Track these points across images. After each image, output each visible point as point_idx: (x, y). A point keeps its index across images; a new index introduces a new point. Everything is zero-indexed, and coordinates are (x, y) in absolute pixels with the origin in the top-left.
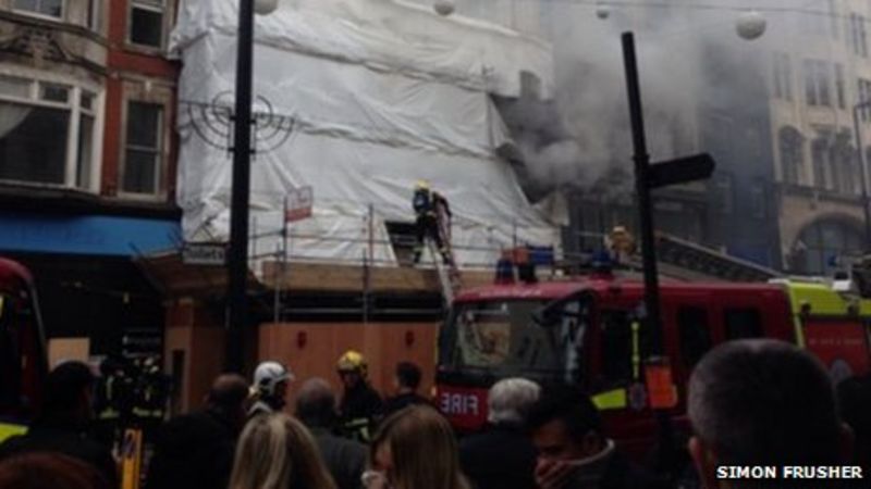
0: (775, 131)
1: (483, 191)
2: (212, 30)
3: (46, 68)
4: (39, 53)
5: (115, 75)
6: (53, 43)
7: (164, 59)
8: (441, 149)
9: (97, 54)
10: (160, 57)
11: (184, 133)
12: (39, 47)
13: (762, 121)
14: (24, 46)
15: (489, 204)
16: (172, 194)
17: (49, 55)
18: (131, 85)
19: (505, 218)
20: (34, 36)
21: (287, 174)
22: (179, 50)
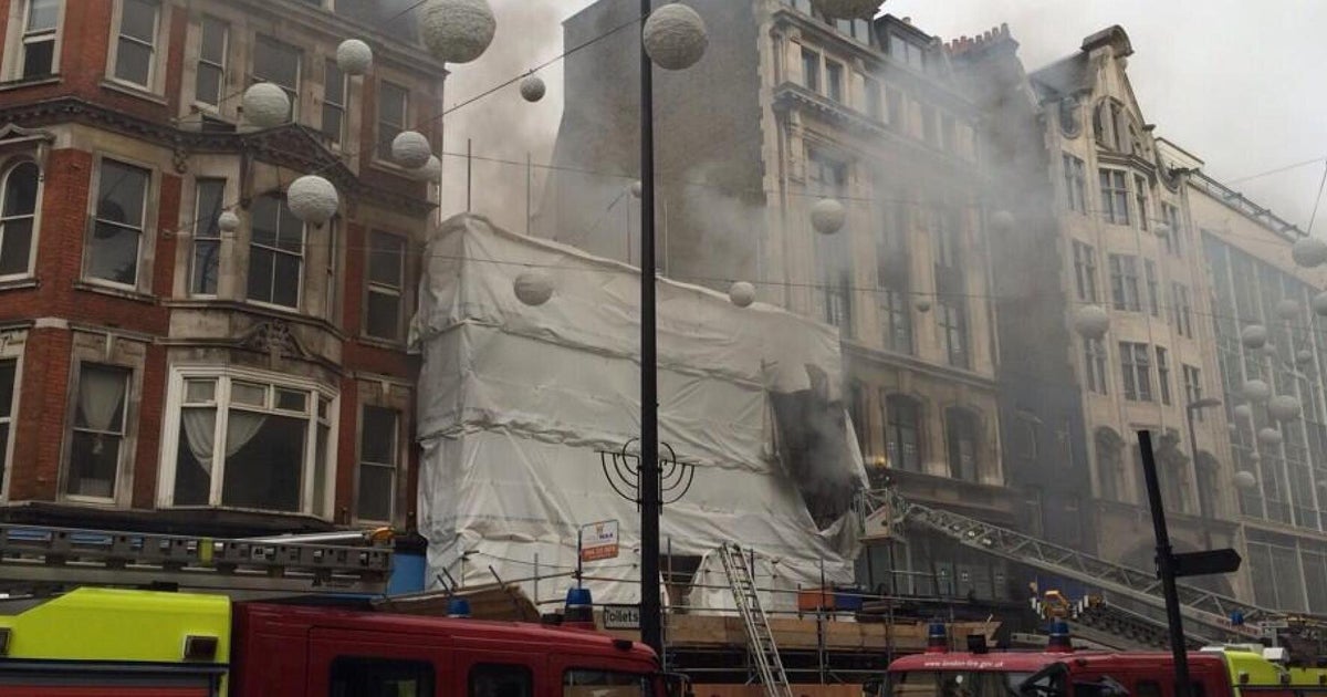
0: (1090, 433)
1: (767, 516)
2: (468, 321)
3: (282, 370)
4: (276, 351)
5: (350, 375)
6: (291, 339)
7: (405, 354)
8: (717, 464)
9: (332, 350)
10: (400, 352)
11: (428, 446)
12: (275, 344)
13: (1075, 417)
14: (260, 344)
15: (774, 532)
16: (412, 520)
17: (287, 354)
18: (367, 386)
19: (791, 550)
20: (271, 331)
21: (550, 497)
22: (420, 343)
